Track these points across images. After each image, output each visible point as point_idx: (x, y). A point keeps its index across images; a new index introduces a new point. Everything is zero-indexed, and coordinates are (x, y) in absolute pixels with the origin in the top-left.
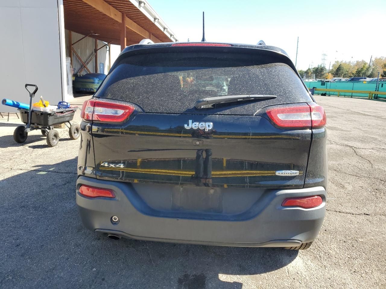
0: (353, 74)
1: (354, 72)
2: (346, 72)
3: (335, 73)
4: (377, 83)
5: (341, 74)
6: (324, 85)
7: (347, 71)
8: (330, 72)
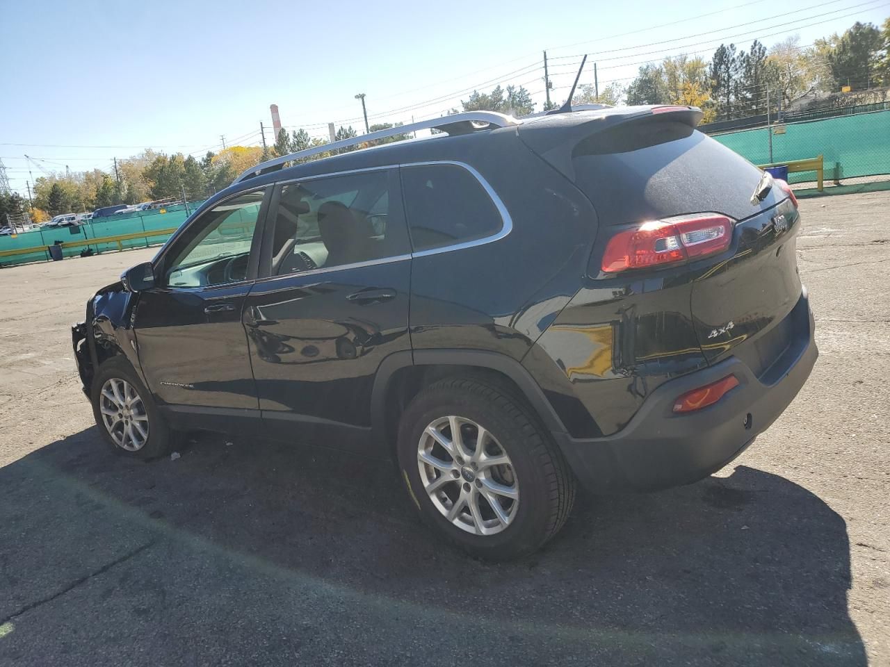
0: (92, 201)
1: (93, 196)
2: (76, 201)
3: (50, 205)
4: (186, 209)
5: (66, 207)
6: (80, 232)
7: (77, 198)
8: (37, 204)
